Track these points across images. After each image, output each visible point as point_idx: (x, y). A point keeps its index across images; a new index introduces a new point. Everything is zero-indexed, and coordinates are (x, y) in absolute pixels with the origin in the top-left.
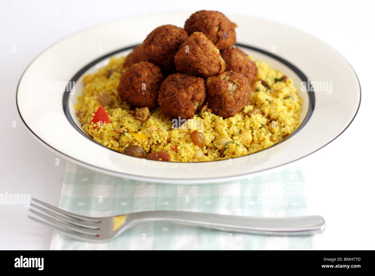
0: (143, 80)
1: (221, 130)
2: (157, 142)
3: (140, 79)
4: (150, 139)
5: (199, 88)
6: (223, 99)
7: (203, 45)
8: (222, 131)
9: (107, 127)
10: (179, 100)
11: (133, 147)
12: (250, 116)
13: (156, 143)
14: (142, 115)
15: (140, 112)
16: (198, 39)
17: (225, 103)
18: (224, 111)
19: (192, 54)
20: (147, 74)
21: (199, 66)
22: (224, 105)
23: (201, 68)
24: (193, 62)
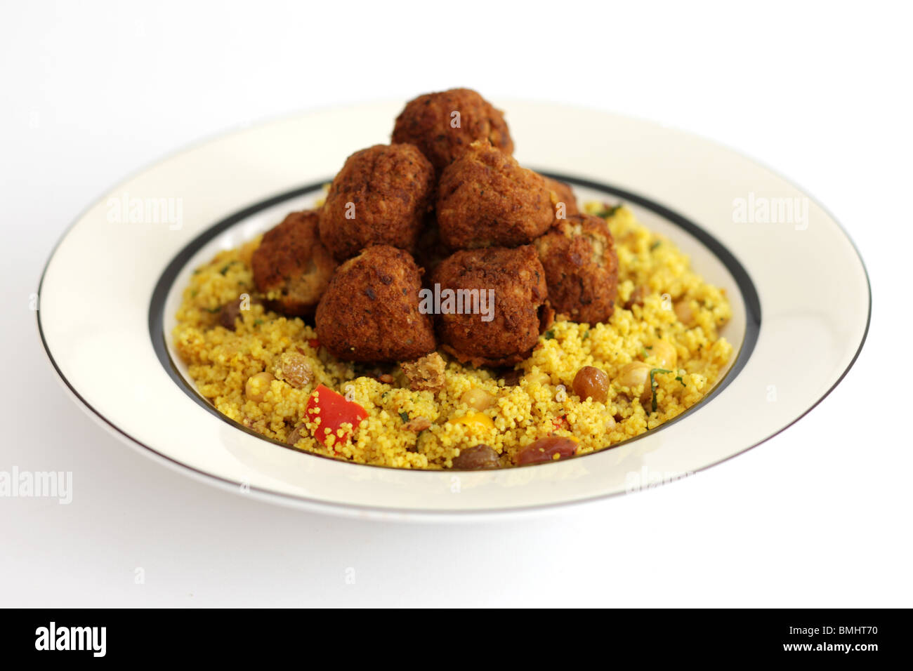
0: (400, 289)
1: (615, 352)
2: (515, 420)
3: (394, 287)
4: (496, 419)
5: (537, 268)
6: (588, 281)
7: (504, 167)
8: (616, 354)
9: (372, 428)
10: (512, 309)
11: (475, 451)
12: (642, 305)
13: (513, 425)
14: (429, 376)
15: (419, 371)
16: (491, 156)
17: (593, 288)
18: (596, 309)
19: (496, 193)
20: (402, 272)
21: (518, 217)
22: (594, 293)
23: (524, 220)
24: (506, 212)
